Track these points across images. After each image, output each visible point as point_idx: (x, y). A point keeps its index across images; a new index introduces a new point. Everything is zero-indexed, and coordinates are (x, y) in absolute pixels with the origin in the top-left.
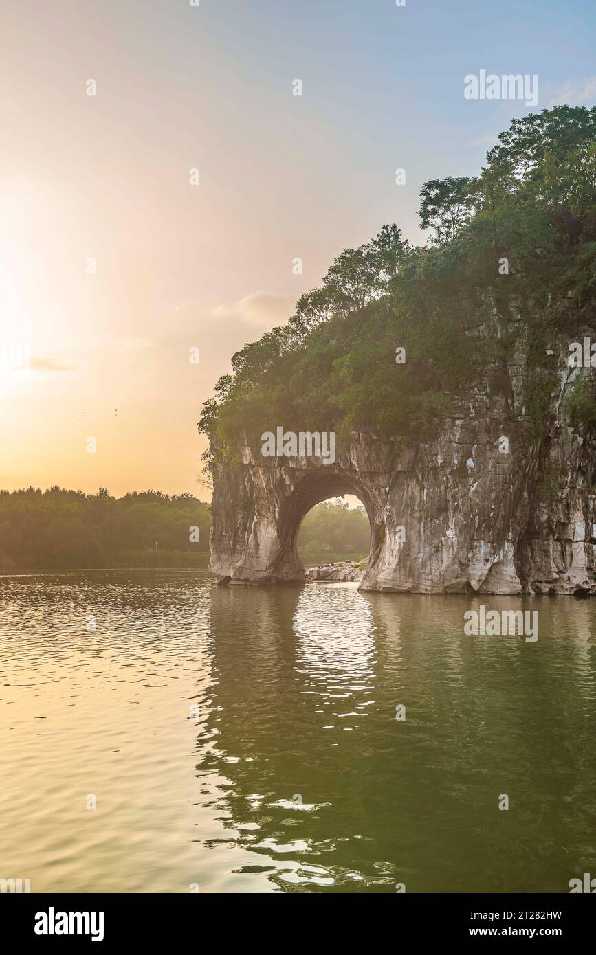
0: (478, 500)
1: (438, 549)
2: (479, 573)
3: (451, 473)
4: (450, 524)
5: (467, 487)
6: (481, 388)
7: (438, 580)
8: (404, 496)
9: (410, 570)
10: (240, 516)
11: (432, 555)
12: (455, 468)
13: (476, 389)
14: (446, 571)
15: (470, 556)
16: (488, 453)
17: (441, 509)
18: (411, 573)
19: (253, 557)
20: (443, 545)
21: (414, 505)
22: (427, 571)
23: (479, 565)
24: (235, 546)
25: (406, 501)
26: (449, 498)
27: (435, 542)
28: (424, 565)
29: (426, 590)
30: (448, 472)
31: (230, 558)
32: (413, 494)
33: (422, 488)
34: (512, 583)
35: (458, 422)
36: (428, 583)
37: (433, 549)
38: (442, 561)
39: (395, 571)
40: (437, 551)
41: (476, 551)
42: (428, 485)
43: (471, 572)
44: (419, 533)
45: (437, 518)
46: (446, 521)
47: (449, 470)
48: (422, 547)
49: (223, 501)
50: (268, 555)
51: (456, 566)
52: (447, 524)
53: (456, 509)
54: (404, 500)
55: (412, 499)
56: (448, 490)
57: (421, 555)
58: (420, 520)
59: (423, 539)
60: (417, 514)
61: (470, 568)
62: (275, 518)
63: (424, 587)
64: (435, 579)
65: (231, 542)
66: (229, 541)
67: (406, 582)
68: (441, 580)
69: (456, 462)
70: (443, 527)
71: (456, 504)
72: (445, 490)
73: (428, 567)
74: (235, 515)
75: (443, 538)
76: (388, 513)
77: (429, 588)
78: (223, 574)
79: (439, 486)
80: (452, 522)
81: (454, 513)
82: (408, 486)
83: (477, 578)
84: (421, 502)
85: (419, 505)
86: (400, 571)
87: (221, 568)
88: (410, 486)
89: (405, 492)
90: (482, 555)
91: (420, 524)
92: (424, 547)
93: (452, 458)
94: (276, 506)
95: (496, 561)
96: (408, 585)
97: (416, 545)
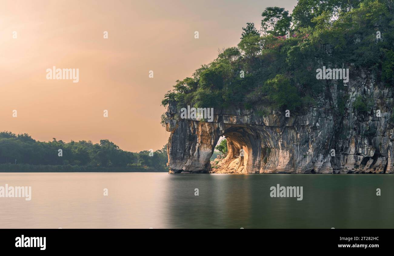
0: (322, 138)
1: (305, 157)
2: (319, 166)
3: (311, 128)
4: (310, 147)
5: (317, 134)
6: (322, 96)
7: (304, 168)
8: (289, 136)
9: (293, 165)
10: (187, 143)
11: (303, 159)
12: (313, 126)
13: (320, 97)
14: (308, 165)
15: (316, 159)
16: (325, 121)
17: (306, 142)
18: (293, 166)
19: (196, 161)
20: (307, 155)
21: (294, 140)
22: (300, 165)
23: (319, 163)
24: (184, 156)
25: (290, 138)
26: (310, 137)
27: (304, 154)
28: (299, 163)
29: (299, 172)
30: (310, 128)
31: (181, 162)
32: (293, 135)
33: (297, 133)
34: (330, 169)
35: (315, 109)
36: (300, 170)
37: (303, 157)
38: (306, 161)
39: (287, 165)
40: (304, 158)
41: (319, 157)
42: (300, 132)
43: (316, 165)
44: (297, 150)
45: (304, 145)
46: (308, 146)
47: (310, 127)
48: (299, 156)
49: (178, 136)
50: (205, 160)
51: (311, 163)
52: (309, 147)
53: (313, 141)
54: (289, 138)
55: (293, 137)
56: (309, 134)
57: (298, 159)
58: (297, 145)
59: (299, 153)
60: (296, 143)
61: (316, 164)
62: (211, 144)
63: (298, 171)
64: (303, 168)
65: (182, 155)
66: (181, 154)
67: (291, 169)
68: (305, 168)
69: (313, 124)
70: (307, 148)
71: (312, 140)
72: (308, 134)
73: (301, 164)
74: (185, 143)
75: (307, 152)
76: (281, 143)
77: (300, 172)
78: (177, 169)
79: (306, 133)
80: (311, 146)
81: (311, 143)
82: (290, 133)
83: (318, 168)
84: (297, 138)
85: (296, 140)
86: (289, 165)
87: (176, 166)
88: (291, 132)
89: (289, 134)
90: (321, 159)
91: (297, 147)
92: (300, 156)
93: (313, 122)
94: (212, 139)
95: (325, 161)
96: (292, 170)
97: (296, 155)
